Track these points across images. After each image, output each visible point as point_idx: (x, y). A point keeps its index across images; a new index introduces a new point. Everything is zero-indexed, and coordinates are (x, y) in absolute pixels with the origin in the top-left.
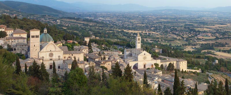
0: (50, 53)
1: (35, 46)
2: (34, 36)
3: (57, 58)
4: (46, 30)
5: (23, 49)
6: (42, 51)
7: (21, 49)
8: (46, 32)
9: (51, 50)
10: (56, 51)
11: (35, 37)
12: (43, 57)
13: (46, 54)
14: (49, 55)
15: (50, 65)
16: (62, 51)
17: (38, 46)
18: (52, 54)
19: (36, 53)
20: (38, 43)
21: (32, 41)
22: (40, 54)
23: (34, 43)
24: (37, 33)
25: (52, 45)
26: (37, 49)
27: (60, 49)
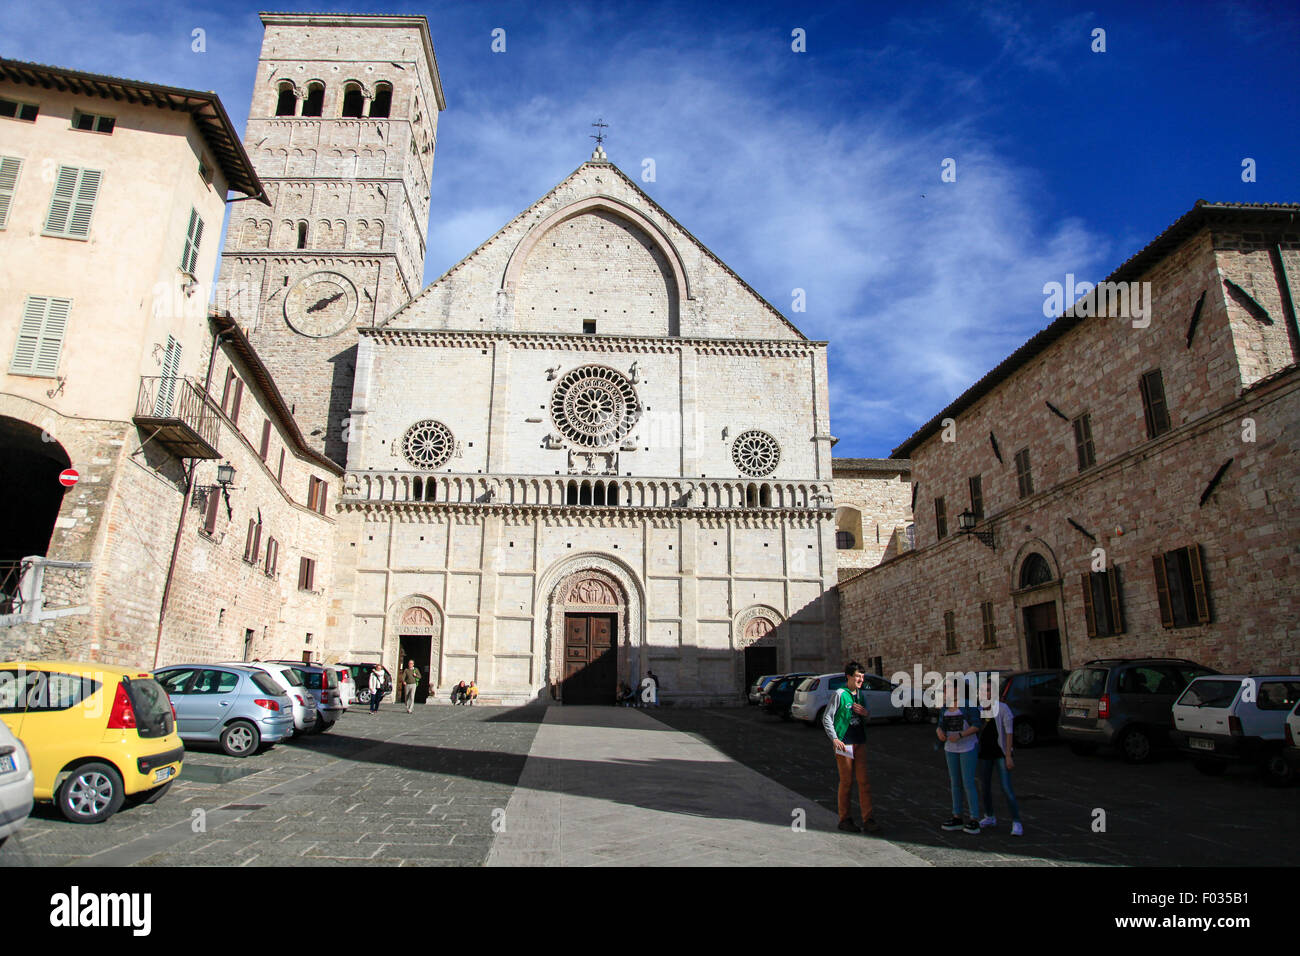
0: (570, 361)
1: (315, 237)
2: (318, 91)
3: (726, 468)
9: (590, 326)
10: (704, 345)
11: (334, 100)
12: (431, 439)
13: (504, 377)
14: (547, 407)
15: (563, 611)
16: (802, 348)
17: (370, 244)
18: (608, 387)
19: (309, 353)
20: (375, 192)
21: (276, 167)
22: (378, 361)
23: (295, 190)
24: (377, 46)
25: (611, 238)
26: (342, 286)
27: (763, 314)
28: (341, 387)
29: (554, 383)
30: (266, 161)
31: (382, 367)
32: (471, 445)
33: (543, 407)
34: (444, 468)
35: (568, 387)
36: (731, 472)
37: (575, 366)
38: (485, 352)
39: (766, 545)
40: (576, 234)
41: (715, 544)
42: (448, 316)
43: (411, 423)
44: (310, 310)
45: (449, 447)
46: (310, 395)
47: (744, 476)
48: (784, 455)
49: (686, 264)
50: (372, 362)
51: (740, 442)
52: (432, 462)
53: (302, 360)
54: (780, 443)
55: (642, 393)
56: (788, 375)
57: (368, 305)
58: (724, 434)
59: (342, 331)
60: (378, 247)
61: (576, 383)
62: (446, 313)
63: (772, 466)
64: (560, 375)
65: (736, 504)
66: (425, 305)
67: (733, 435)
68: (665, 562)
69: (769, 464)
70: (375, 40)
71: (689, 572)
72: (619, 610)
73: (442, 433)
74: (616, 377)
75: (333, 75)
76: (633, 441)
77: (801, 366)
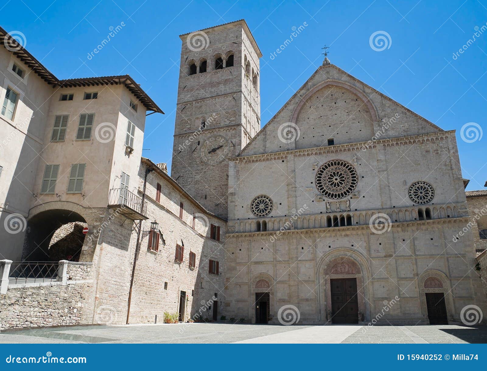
0: (323, 160)
2: (205, 61)
9: (330, 143)
11: (210, 62)
12: (263, 204)
14: (314, 183)
15: (329, 278)
17: (231, 121)
18: (342, 170)
19: (210, 172)
20: (231, 99)
24: (226, 37)
25: (337, 99)
26: (221, 141)
27: (417, 122)
28: (225, 185)
29: (316, 170)
30: (187, 95)
31: (239, 174)
32: (280, 204)
33: (312, 183)
34: (269, 216)
35: (323, 172)
36: (409, 203)
37: (325, 162)
38: (283, 161)
39: (432, 239)
40: (320, 100)
41: (404, 240)
42: (265, 147)
43: (253, 197)
44: (209, 153)
45: (271, 206)
46: (212, 190)
47: (416, 205)
48: (436, 192)
51: (412, 188)
52: (264, 214)
53: (208, 175)
54: (434, 186)
55: (359, 170)
56: (435, 151)
57: (233, 148)
59: (223, 161)
61: (327, 170)
62: (265, 146)
63: (431, 198)
64: (318, 167)
65: (413, 219)
66: (255, 144)
67: (409, 184)
68: (378, 251)
69: (429, 198)
70: (225, 35)
71: (391, 256)
72: (356, 276)
73: (267, 200)
74: (345, 165)
75: (209, 53)
76: (356, 193)
77: (441, 145)
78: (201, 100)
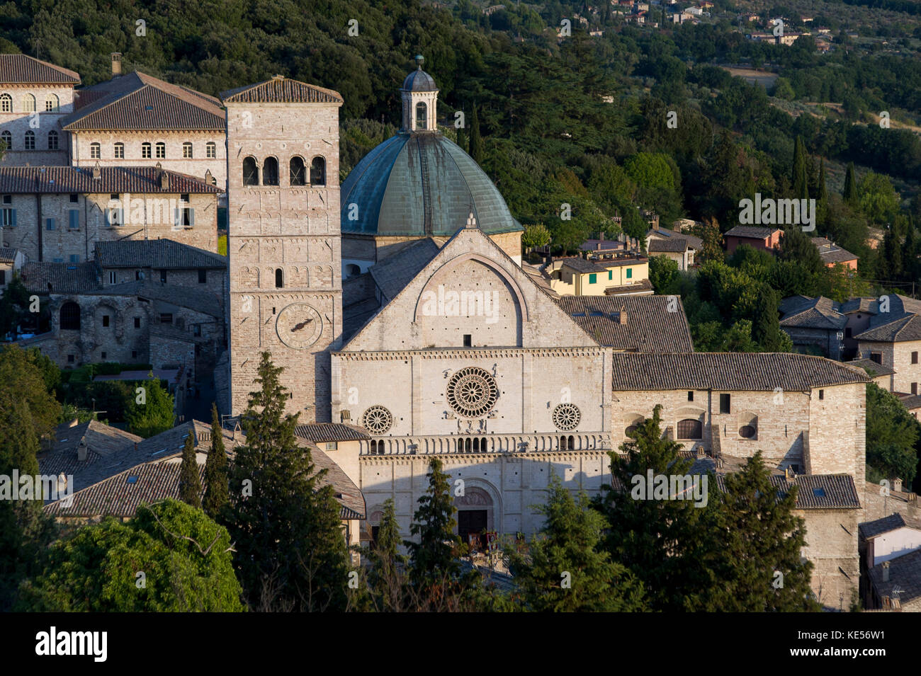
0: (456, 366)
1: (287, 279)
2: (272, 163)
3: (548, 427)
4: (430, 99)
5: (166, 318)
6: (368, 337)
7: (139, 311)
8: (432, 124)
9: (468, 340)
10: (536, 351)
11: (284, 169)
12: (379, 417)
13: (419, 378)
14: (445, 394)
15: (457, 510)
16: (597, 350)
17: (325, 282)
18: (480, 381)
19: (296, 360)
20: (323, 244)
21: (254, 227)
22: (344, 371)
23: (270, 245)
24: (310, 125)
25: (479, 278)
26: (311, 314)
27: (574, 328)
29: (448, 379)
30: (247, 223)
31: (347, 375)
32: (402, 419)
33: (442, 394)
34: (388, 434)
35: (456, 381)
36: (551, 428)
37: (460, 368)
38: (406, 362)
39: (571, 469)
40: (457, 277)
41: (542, 470)
42: (383, 341)
43: (367, 408)
44: (293, 330)
45: (390, 421)
46: (300, 386)
47: (559, 430)
48: (583, 417)
49: (527, 298)
50: (340, 372)
51: (557, 410)
52: (380, 430)
54: (581, 410)
55: (501, 384)
56: (588, 368)
57: (329, 326)
58: (548, 405)
59: (314, 343)
60: (330, 285)
61: (461, 379)
62: (381, 338)
63: (576, 424)
64: (451, 374)
65: (554, 448)
67: (553, 406)
68: (513, 482)
69: (574, 423)
70: (308, 120)
71: (526, 487)
72: (488, 508)
73: (385, 413)
74: (484, 374)
75: (282, 151)
76: (495, 413)
77: (595, 361)
78: (273, 238)
